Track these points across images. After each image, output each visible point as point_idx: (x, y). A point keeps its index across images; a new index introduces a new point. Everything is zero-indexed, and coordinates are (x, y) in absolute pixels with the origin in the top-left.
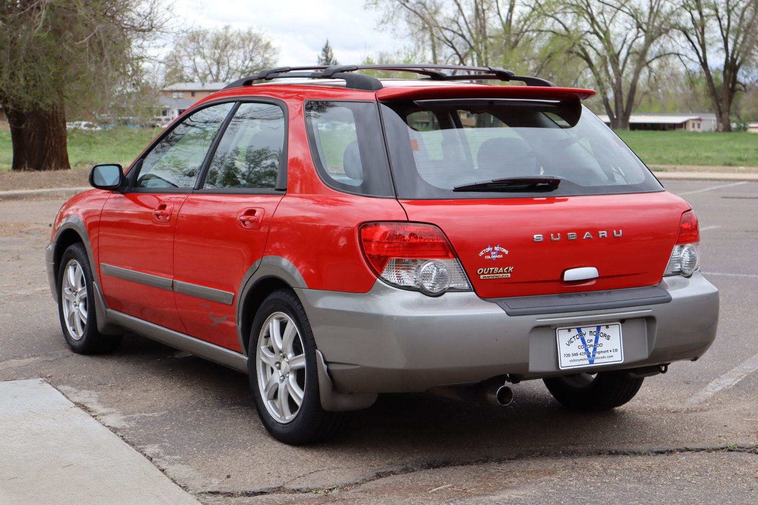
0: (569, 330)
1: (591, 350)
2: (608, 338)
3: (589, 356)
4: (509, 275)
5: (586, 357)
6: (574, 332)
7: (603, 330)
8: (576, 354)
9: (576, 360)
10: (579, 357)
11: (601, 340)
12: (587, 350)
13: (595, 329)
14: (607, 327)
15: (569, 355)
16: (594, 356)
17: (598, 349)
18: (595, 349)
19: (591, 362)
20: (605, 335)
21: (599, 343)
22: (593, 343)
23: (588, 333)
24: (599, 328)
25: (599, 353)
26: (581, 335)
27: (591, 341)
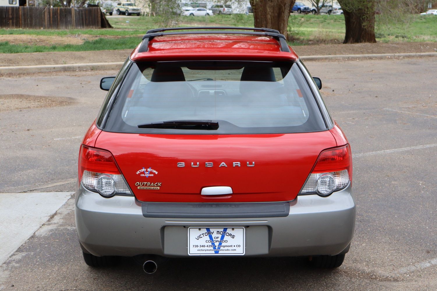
0: (200, 229)
1: (217, 244)
2: (233, 237)
3: (215, 248)
4: (159, 188)
5: (212, 248)
6: (204, 231)
7: (229, 231)
8: (204, 246)
9: (203, 250)
10: (206, 248)
11: (226, 238)
12: (213, 244)
13: (222, 230)
14: (233, 229)
15: (197, 246)
16: (219, 248)
17: (223, 244)
18: (220, 244)
19: (217, 252)
20: (230, 235)
21: (225, 239)
22: (219, 239)
23: (215, 233)
24: (225, 230)
25: (224, 247)
26: (209, 233)
27: (218, 238)
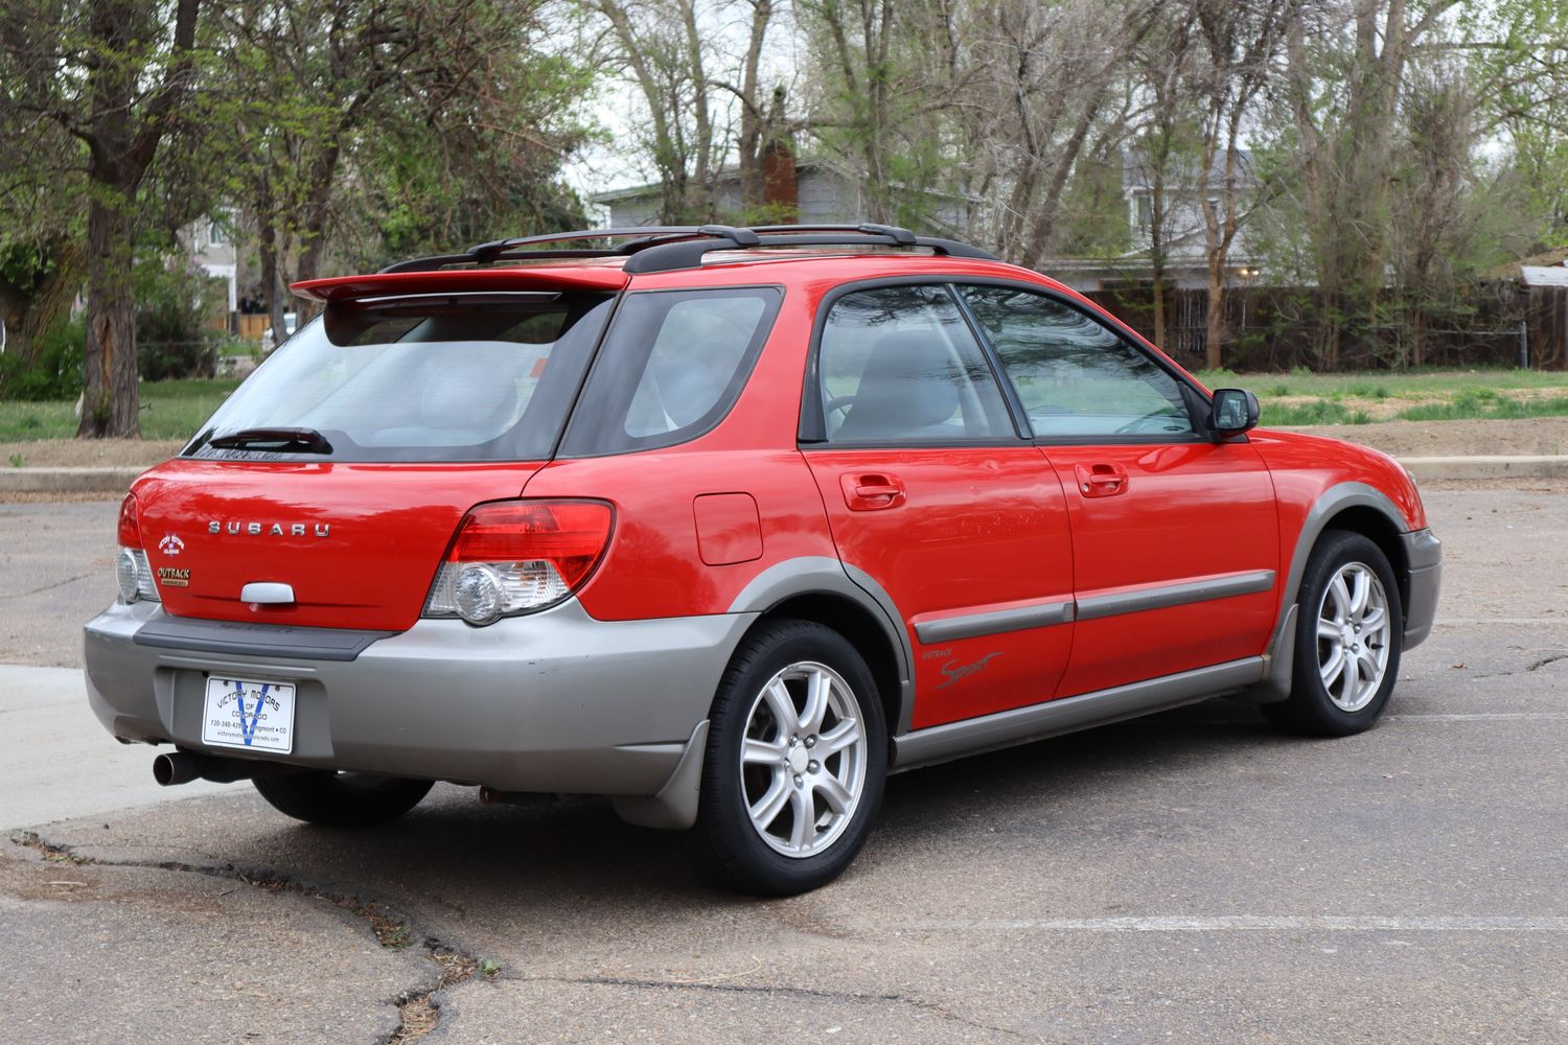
0: (226, 683)
1: (249, 721)
2: (277, 706)
3: (245, 731)
5: (240, 731)
6: (232, 687)
7: (271, 692)
9: (226, 734)
10: (231, 730)
11: (267, 708)
12: (243, 720)
13: (259, 688)
14: (278, 688)
15: (217, 723)
16: (252, 732)
17: (260, 723)
18: (255, 722)
19: (248, 742)
20: (273, 701)
21: (263, 712)
22: (253, 711)
23: (249, 693)
24: (266, 688)
25: (260, 729)
26: (240, 694)
27: (252, 706)
